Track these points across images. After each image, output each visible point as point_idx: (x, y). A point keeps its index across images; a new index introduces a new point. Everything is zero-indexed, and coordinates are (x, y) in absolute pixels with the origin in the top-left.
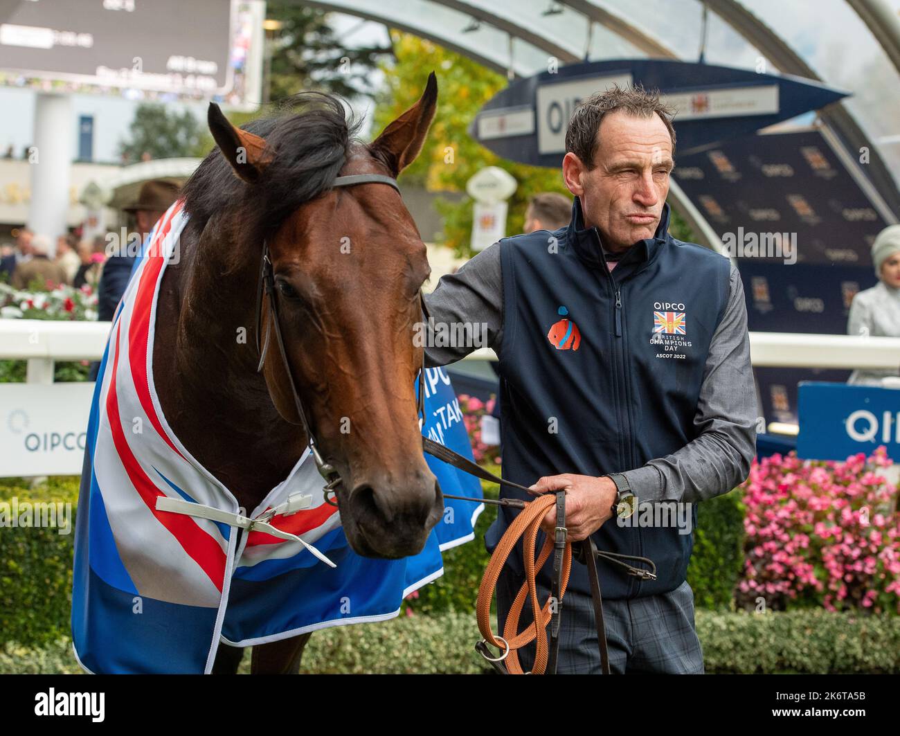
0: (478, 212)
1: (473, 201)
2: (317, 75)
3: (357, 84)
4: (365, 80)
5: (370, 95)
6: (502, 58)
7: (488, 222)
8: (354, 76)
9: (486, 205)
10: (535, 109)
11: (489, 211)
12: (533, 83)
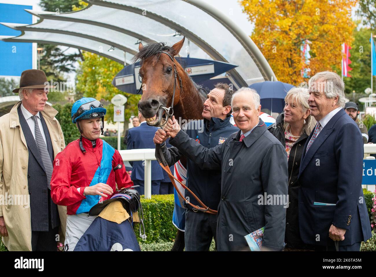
0: (115, 109)
1: (113, 105)
2: (56, 65)
3: (69, 67)
4: (72, 66)
5: (74, 70)
6: (122, 59)
7: (119, 112)
8: (68, 65)
9: (118, 107)
10: (134, 75)
11: (119, 109)
12: (133, 66)
